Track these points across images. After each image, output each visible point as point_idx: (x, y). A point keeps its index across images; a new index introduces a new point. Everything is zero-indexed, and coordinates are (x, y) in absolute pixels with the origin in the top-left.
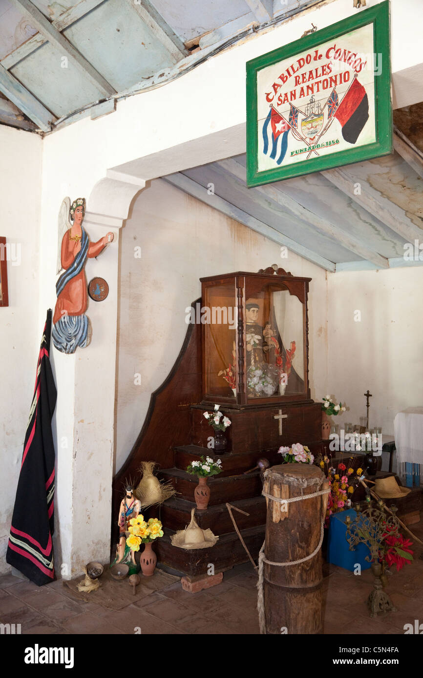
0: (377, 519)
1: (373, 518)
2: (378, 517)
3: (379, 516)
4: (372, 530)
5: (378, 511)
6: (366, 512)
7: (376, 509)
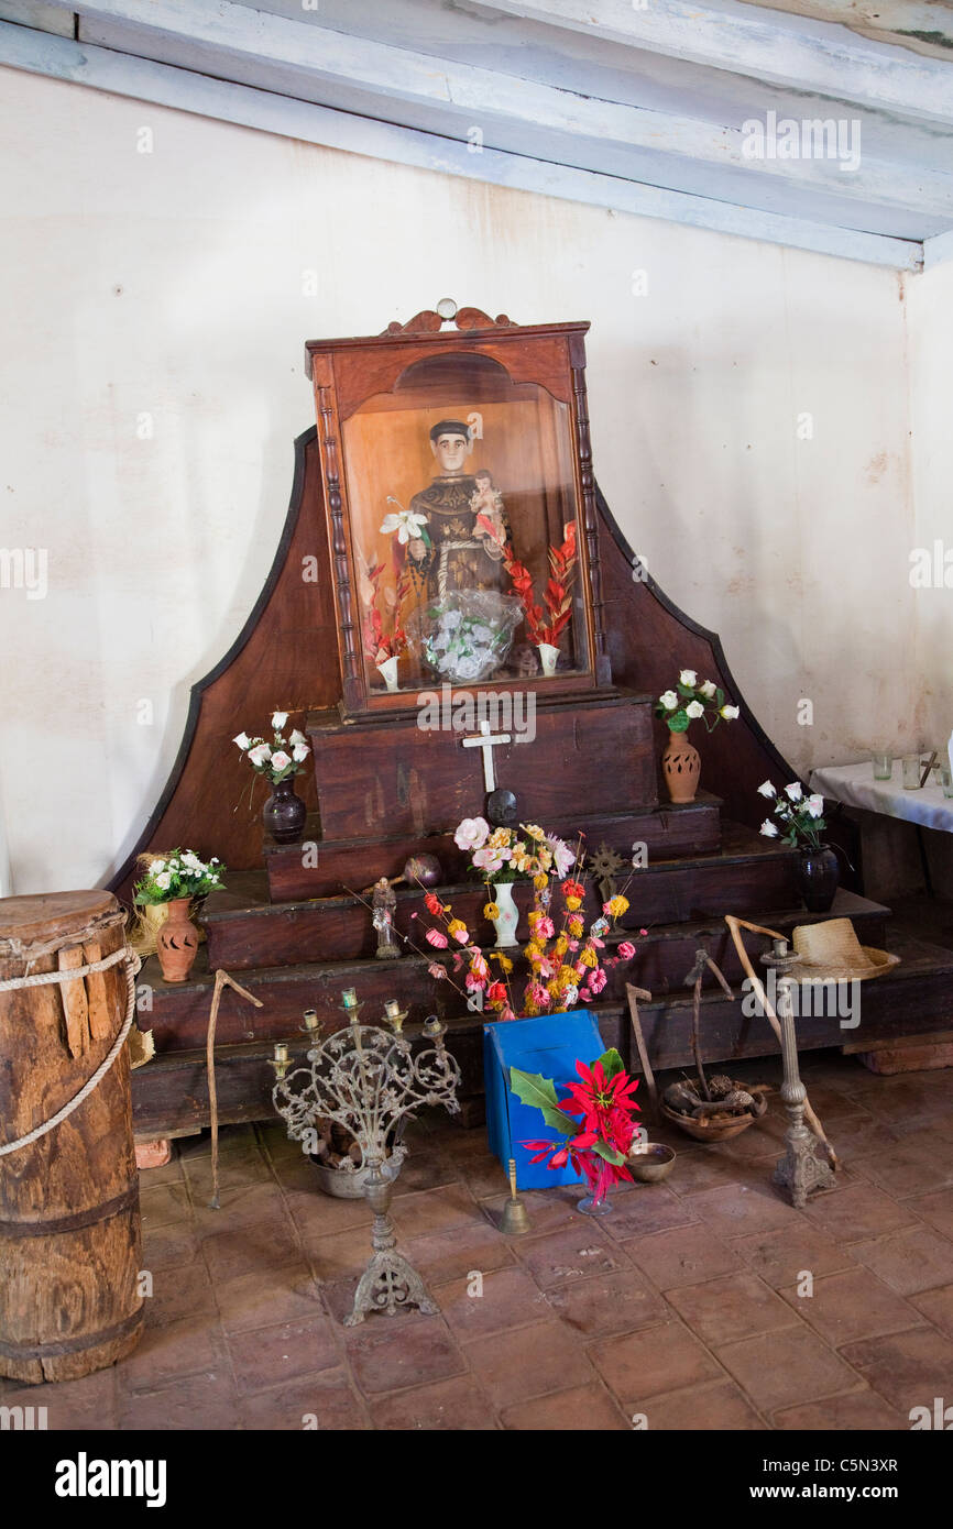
0: (380, 1056)
1: (367, 1051)
2: (383, 1051)
3: (388, 1048)
4: (365, 1086)
5: (383, 1034)
6: (344, 1036)
7: (376, 1029)
